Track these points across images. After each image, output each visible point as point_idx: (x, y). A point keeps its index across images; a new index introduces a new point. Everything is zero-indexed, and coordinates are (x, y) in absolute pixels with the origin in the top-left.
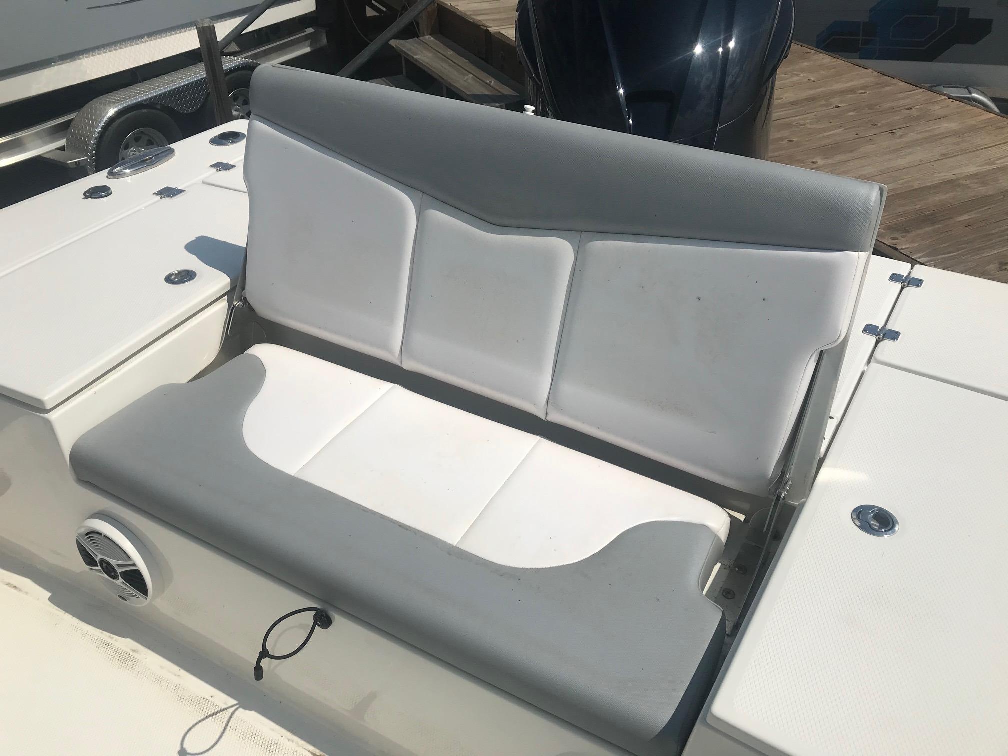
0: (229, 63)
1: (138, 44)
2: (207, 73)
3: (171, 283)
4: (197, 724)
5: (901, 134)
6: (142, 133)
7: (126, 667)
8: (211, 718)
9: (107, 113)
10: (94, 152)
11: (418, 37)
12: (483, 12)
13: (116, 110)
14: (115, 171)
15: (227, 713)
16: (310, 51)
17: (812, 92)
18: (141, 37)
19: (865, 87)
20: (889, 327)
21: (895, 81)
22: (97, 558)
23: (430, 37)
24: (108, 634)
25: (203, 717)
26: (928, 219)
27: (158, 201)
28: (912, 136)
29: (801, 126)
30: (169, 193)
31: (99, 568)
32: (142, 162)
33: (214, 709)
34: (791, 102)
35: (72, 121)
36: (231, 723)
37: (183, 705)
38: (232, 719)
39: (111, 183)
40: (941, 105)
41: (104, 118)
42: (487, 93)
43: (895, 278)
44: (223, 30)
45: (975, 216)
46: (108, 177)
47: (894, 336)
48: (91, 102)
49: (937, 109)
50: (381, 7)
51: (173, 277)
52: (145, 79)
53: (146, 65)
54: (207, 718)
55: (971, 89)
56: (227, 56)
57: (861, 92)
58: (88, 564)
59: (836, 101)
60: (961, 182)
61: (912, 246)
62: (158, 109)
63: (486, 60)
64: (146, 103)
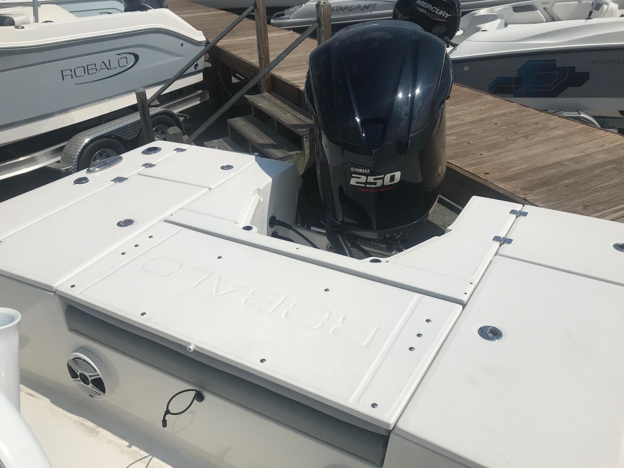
0: (153, 111)
1: (103, 103)
2: (141, 117)
3: (120, 226)
4: (131, 464)
5: (531, 137)
6: (104, 151)
7: (92, 435)
8: (139, 461)
9: (84, 141)
10: (76, 163)
11: (260, 93)
12: (297, 79)
13: (89, 139)
14: (90, 169)
15: (148, 459)
16: (200, 103)
17: (482, 116)
18: (105, 99)
19: (512, 113)
20: (508, 237)
21: (529, 109)
22: (78, 373)
23: (267, 93)
24: (83, 419)
25: (134, 461)
26: (543, 183)
27: (114, 184)
28: (537, 139)
29: (475, 134)
30: (119, 180)
31: (79, 379)
32: (105, 164)
33: (141, 457)
34: (470, 122)
35: (64, 146)
36: (150, 464)
37: (124, 455)
38: (151, 462)
39: (88, 176)
40: (555, 121)
41: (82, 143)
42: (299, 123)
43: (513, 212)
44: (150, 93)
45: (571, 181)
46: (86, 173)
47: (509, 241)
48: (76, 136)
49: (552, 124)
50: (242, 77)
51: (121, 223)
52: (106, 122)
53: (107, 114)
54: (137, 461)
55: (580, 112)
56: (152, 107)
57: (509, 115)
58: (73, 377)
59: (495, 121)
60: (564, 163)
61: (534, 198)
62: (112, 138)
63: (298, 105)
64: (106, 135)
